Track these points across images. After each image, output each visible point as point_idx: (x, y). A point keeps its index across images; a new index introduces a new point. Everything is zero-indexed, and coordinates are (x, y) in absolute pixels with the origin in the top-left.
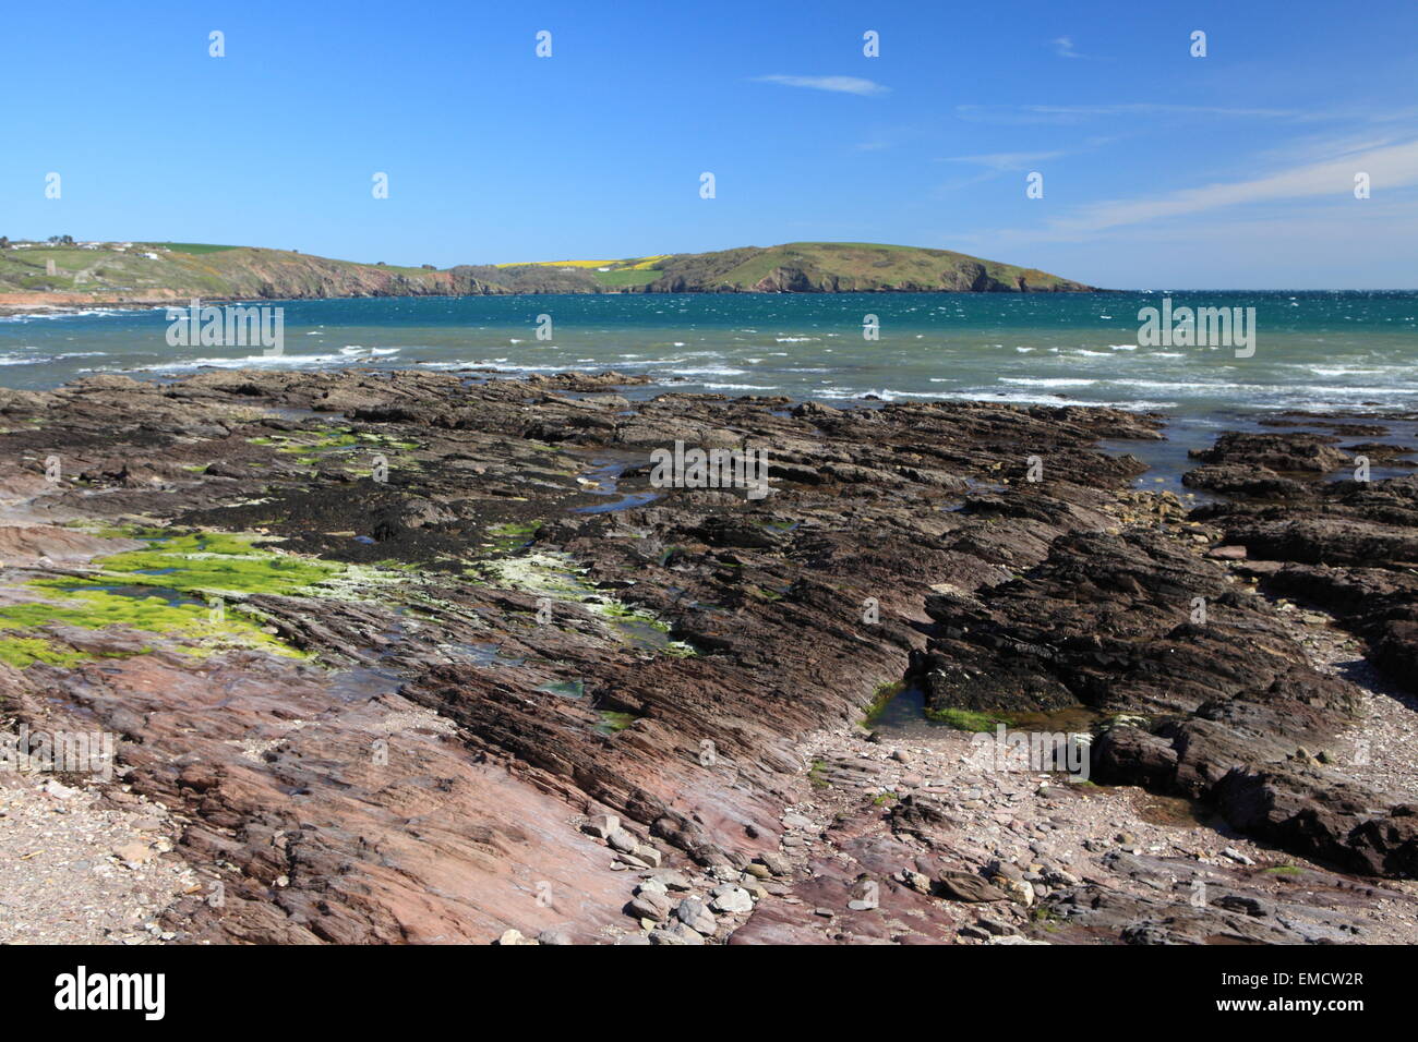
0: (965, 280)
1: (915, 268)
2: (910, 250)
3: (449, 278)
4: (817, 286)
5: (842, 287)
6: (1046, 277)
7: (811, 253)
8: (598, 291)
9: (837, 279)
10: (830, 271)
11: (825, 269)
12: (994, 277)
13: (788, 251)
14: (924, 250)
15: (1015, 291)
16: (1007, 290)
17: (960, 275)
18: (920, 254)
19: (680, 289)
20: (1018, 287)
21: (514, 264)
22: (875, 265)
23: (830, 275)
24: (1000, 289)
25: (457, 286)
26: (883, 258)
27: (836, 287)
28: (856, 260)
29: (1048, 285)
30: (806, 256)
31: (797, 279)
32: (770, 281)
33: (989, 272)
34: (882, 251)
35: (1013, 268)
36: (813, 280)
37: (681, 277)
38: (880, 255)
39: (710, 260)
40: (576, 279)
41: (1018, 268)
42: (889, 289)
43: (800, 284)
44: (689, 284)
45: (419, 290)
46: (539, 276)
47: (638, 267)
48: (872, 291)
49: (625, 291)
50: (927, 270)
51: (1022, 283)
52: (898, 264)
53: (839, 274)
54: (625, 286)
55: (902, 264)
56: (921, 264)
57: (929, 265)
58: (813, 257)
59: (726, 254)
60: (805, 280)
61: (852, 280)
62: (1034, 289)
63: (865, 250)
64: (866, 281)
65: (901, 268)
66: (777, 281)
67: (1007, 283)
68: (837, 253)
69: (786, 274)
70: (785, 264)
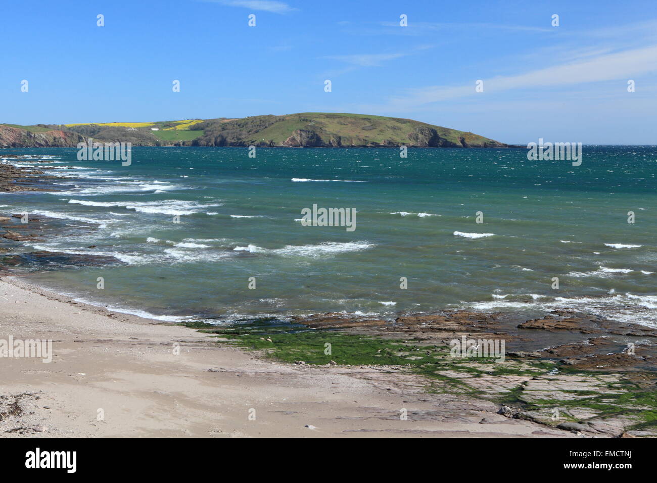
0: (424, 139)
1: (391, 131)
2: (385, 119)
3: (62, 135)
4: (327, 143)
5: (343, 144)
6: (478, 137)
7: (318, 120)
8: (158, 144)
9: (340, 138)
10: (335, 133)
11: (331, 130)
12: (444, 137)
13: (303, 118)
14: (394, 119)
15: (460, 147)
16: (454, 146)
17: (420, 136)
18: (393, 122)
19: (222, 143)
20: (460, 144)
21: (78, 124)
22: (363, 129)
23: (334, 135)
24: (448, 145)
25: (68, 140)
26: (368, 124)
27: (339, 143)
28: (350, 125)
29: (480, 143)
30: (317, 123)
31: (312, 138)
32: (293, 139)
33: (439, 134)
34: (367, 119)
35: (456, 132)
36: (324, 138)
37: (221, 136)
38: (366, 122)
39: (241, 124)
40: (142, 136)
41: (459, 132)
42: (376, 145)
43: (315, 142)
44: (229, 140)
45: (43, 143)
46: (112, 133)
47: (178, 127)
48: (365, 146)
49: (177, 145)
50: (399, 132)
51: (463, 141)
52: (379, 129)
53: (340, 135)
54: (176, 141)
55: (381, 128)
56: (394, 128)
57: (400, 129)
58: (321, 123)
59: (253, 119)
60: (319, 139)
61: (350, 139)
62: (472, 146)
63: (355, 119)
64: (360, 140)
65: (381, 131)
66: (298, 139)
67: (453, 141)
68: (337, 120)
69: (304, 134)
70: (303, 127)
